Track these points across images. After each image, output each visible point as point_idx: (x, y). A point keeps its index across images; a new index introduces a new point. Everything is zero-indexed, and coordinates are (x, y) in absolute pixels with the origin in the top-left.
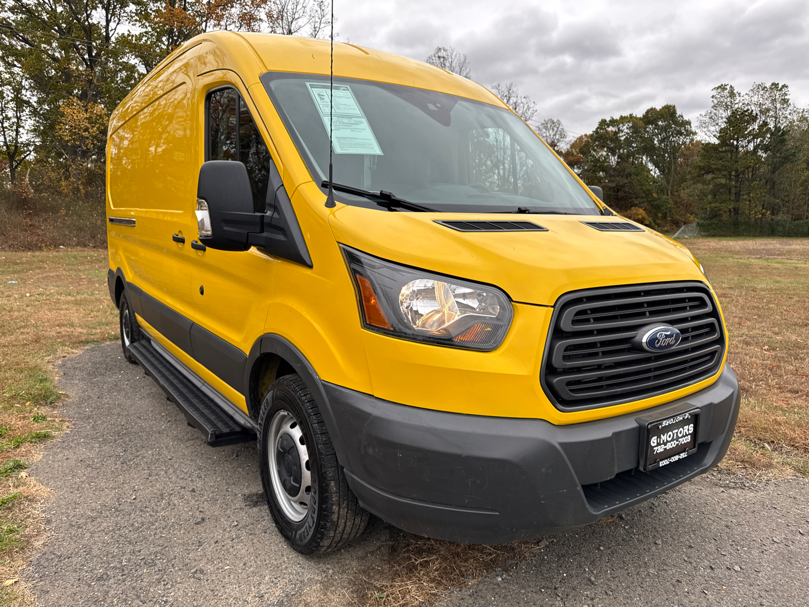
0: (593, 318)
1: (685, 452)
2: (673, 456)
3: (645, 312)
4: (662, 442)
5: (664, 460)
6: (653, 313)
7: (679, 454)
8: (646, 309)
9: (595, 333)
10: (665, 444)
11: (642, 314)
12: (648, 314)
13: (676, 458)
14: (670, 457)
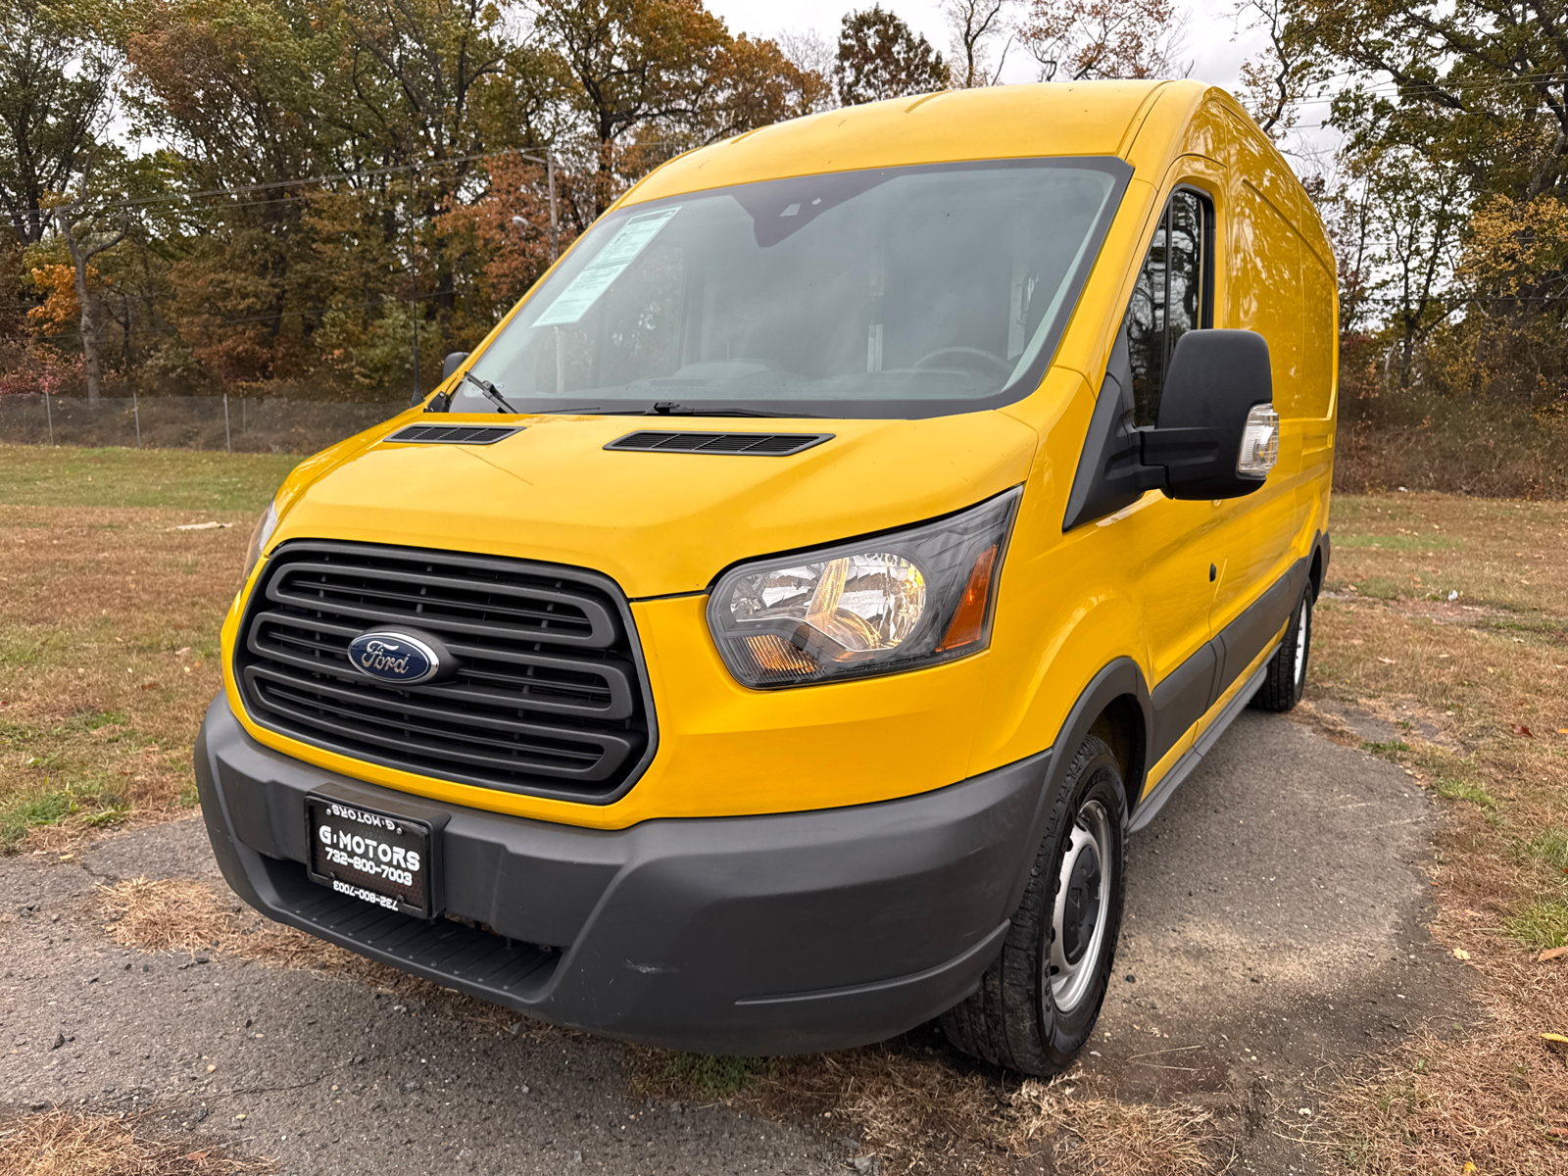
0: (325, 591)
1: (394, 899)
2: (366, 889)
3: (416, 604)
4: (342, 846)
5: (346, 883)
6: (429, 610)
7: (379, 893)
8: (424, 599)
9: (319, 615)
10: (352, 854)
11: (409, 607)
12: (419, 608)
13: (372, 898)
14: (358, 887)
